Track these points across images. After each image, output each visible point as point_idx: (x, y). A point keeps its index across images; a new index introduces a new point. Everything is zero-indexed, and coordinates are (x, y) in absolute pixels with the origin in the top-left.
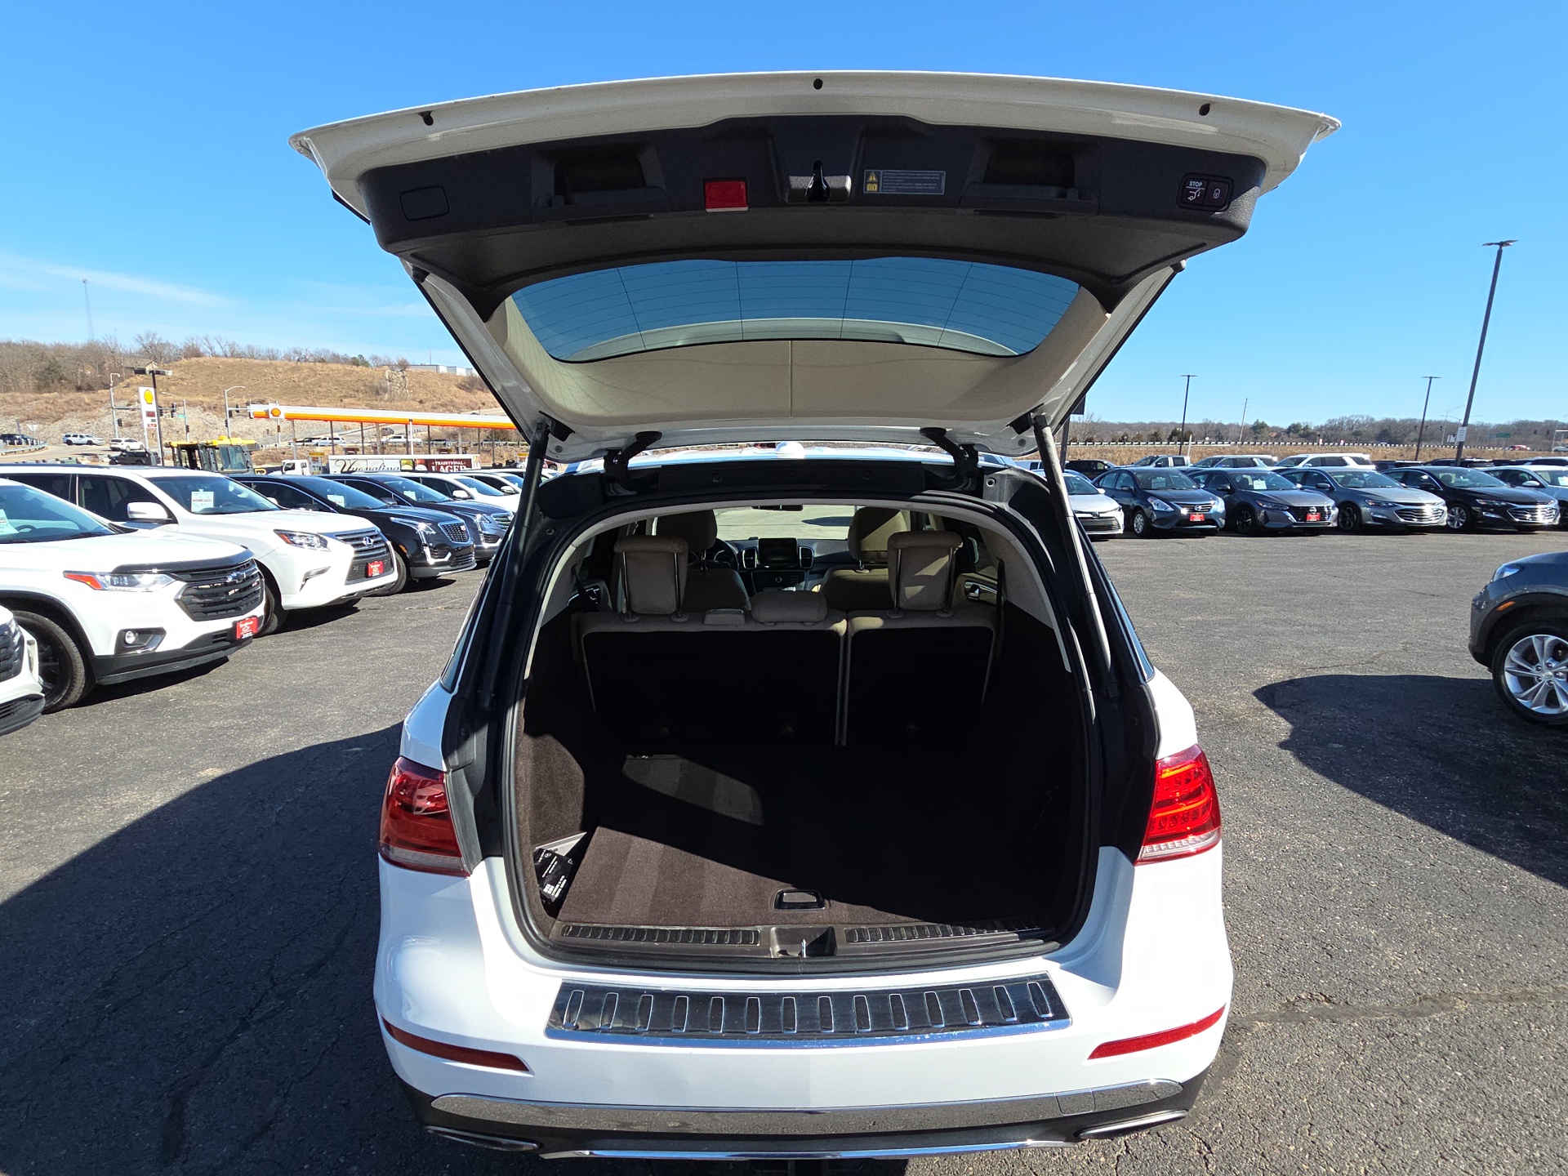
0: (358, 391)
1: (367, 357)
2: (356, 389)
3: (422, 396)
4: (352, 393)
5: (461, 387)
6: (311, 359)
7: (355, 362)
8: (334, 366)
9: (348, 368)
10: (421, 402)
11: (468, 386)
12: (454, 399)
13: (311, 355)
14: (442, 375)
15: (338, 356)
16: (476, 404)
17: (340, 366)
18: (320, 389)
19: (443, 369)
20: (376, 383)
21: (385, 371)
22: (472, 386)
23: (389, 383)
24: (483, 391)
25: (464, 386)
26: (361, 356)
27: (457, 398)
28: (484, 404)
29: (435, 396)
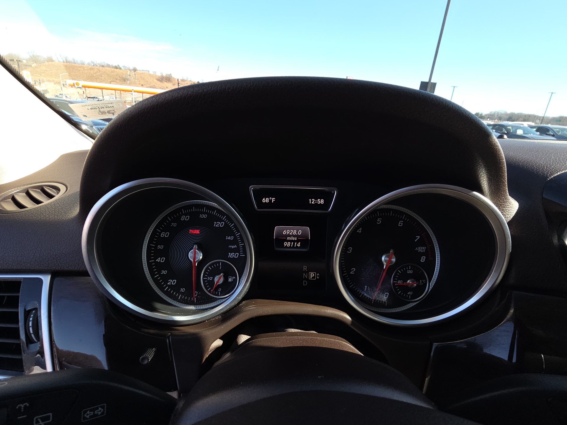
0: (117, 79)
1: (121, 66)
2: (116, 78)
3: (142, 83)
4: (114, 80)
5: (158, 80)
6: (99, 65)
7: (116, 67)
8: (108, 69)
9: (113, 69)
10: (142, 85)
11: (161, 80)
12: (155, 85)
13: (98, 64)
14: (150, 75)
15: (109, 65)
16: (164, 87)
17: (109, 69)
18: (102, 78)
19: (151, 73)
20: (124, 77)
21: (127, 72)
22: (162, 80)
23: (129, 77)
24: (166, 82)
25: (159, 79)
26: (118, 65)
27: (156, 84)
28: (167, 87)
29: (147, 83)
